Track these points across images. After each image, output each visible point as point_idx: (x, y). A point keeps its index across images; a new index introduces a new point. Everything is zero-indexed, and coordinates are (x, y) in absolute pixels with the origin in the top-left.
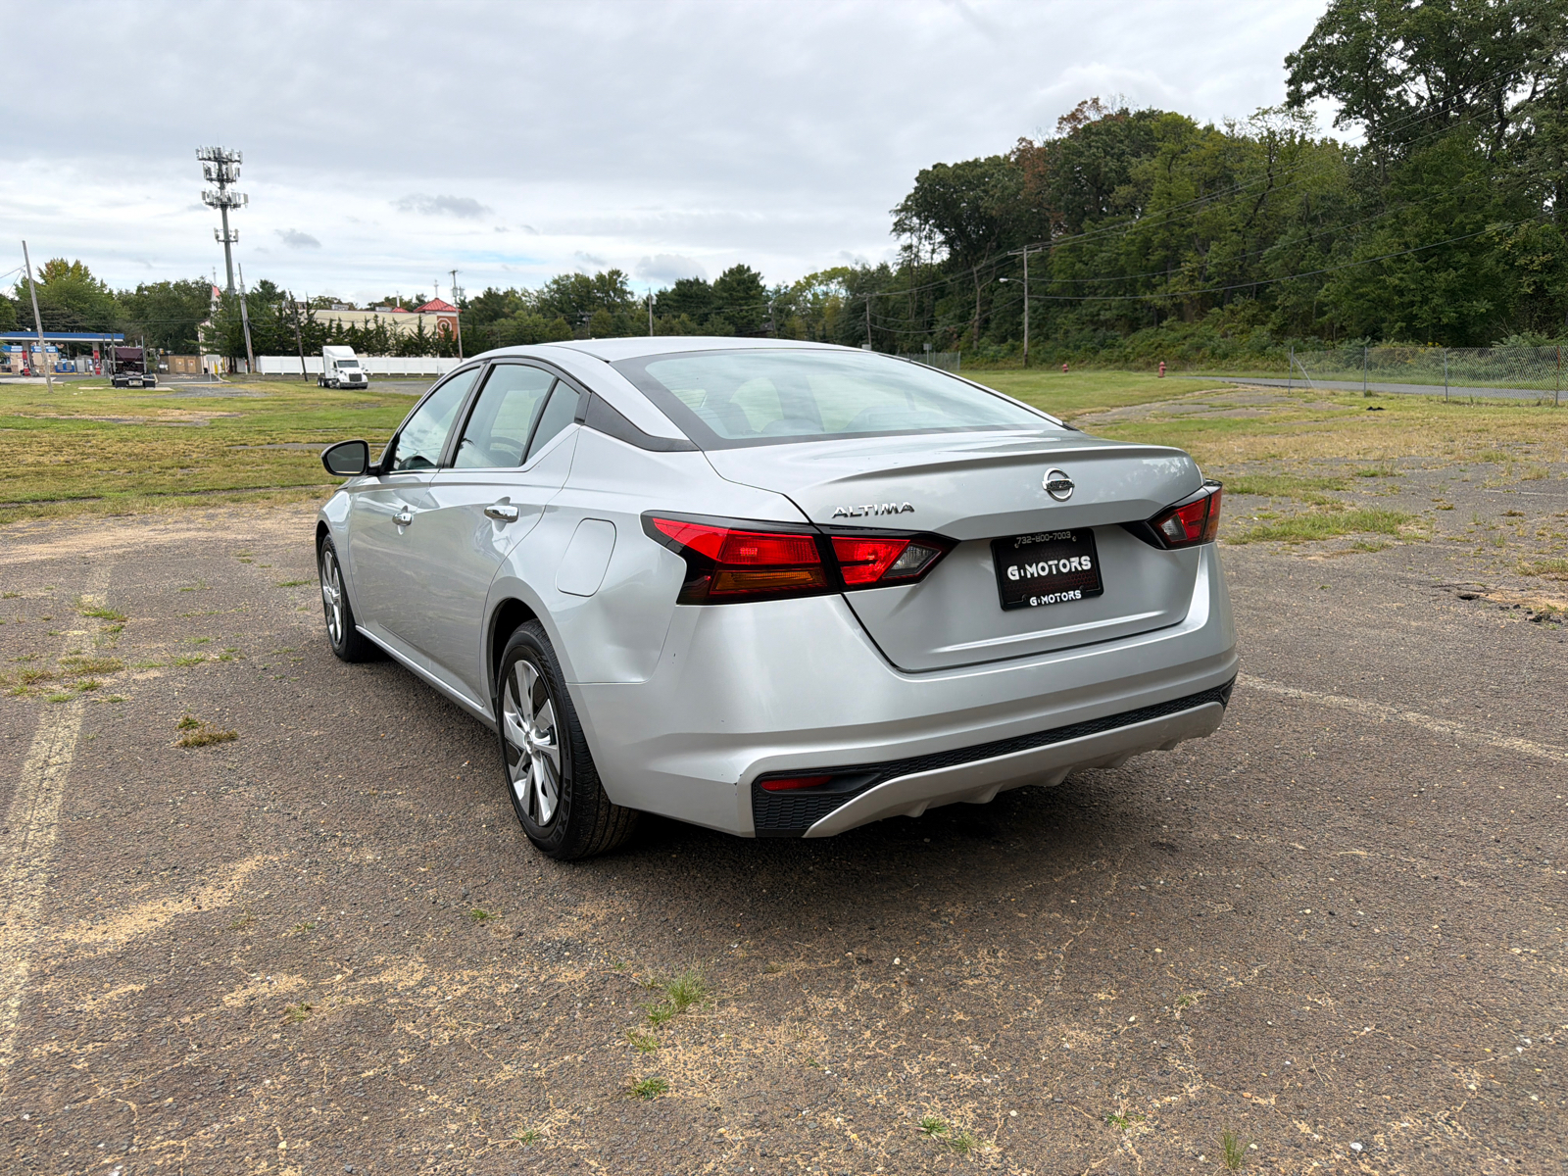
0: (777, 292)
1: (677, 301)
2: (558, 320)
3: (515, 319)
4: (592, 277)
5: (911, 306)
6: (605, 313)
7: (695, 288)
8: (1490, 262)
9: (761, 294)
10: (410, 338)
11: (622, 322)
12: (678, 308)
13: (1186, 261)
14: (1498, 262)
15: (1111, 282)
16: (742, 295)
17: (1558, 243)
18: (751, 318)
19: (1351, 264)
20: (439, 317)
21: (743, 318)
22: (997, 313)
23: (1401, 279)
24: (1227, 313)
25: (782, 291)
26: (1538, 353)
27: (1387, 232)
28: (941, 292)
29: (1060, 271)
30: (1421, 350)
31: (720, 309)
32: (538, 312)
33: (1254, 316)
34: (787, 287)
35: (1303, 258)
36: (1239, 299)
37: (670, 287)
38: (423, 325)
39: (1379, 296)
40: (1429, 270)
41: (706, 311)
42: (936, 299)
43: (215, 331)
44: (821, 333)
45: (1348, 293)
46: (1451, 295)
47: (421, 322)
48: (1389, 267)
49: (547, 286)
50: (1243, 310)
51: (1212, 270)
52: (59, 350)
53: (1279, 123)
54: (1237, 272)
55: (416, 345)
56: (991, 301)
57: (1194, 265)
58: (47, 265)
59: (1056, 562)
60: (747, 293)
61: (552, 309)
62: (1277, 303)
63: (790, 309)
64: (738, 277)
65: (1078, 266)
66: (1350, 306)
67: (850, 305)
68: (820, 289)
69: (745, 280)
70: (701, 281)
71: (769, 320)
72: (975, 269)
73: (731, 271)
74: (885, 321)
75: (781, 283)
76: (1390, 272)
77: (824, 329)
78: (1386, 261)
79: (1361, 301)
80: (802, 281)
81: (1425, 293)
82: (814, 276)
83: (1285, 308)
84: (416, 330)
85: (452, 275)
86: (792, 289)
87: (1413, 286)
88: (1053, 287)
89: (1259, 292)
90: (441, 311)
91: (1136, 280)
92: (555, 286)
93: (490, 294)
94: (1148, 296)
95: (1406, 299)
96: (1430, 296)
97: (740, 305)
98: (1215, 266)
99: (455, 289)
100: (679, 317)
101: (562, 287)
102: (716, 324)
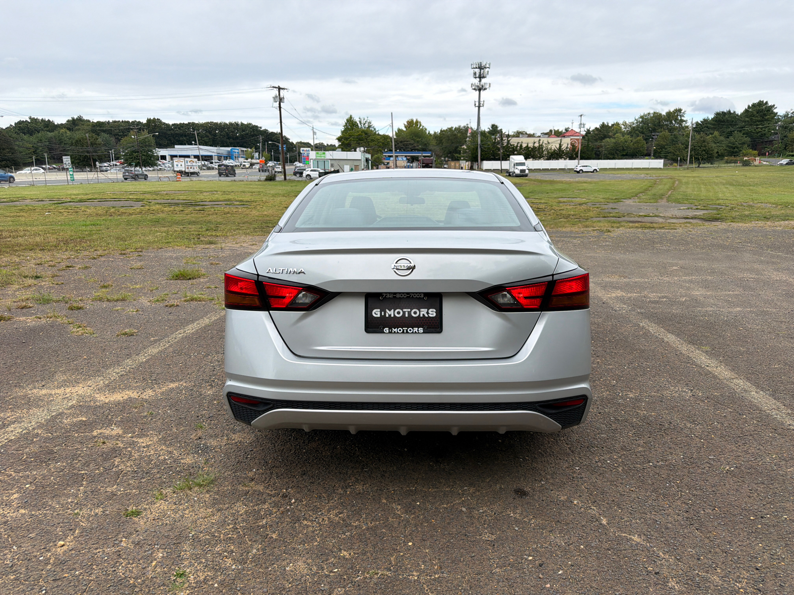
2: (639, 138)
3: (615, 138)
4: (664, 113)
6: (667, 133)
7: (727, 116)
9: (773, 118)
10: (555, 150)
11: (676, 138)
12: (714, 129)
18: (764, 132)
20: (571, 139)
31: (742, 128)
32: (628, 134)
37: (711, 116)
38: (562, 144)
41: (733, 129)
43: (466, 149)
47: (561, 142)
49: (636, 120)
52: (407, 159)
55: (557, 154)
58: (407, 122)
59: (409, 310)
60: (763, 118)
61: (636, 132)
64: (758, 108)
69: (763, 109)
70: (732, 112)
71: (775, 134)
73: (754, 105)
84: (558, 146)
85: (580, 117)
90: (572, 136)
92: (641, 120)
93: (603, 126)
97: (757, 125)
99: (581, 124)
101: (645, 120)
102: (738, 137)
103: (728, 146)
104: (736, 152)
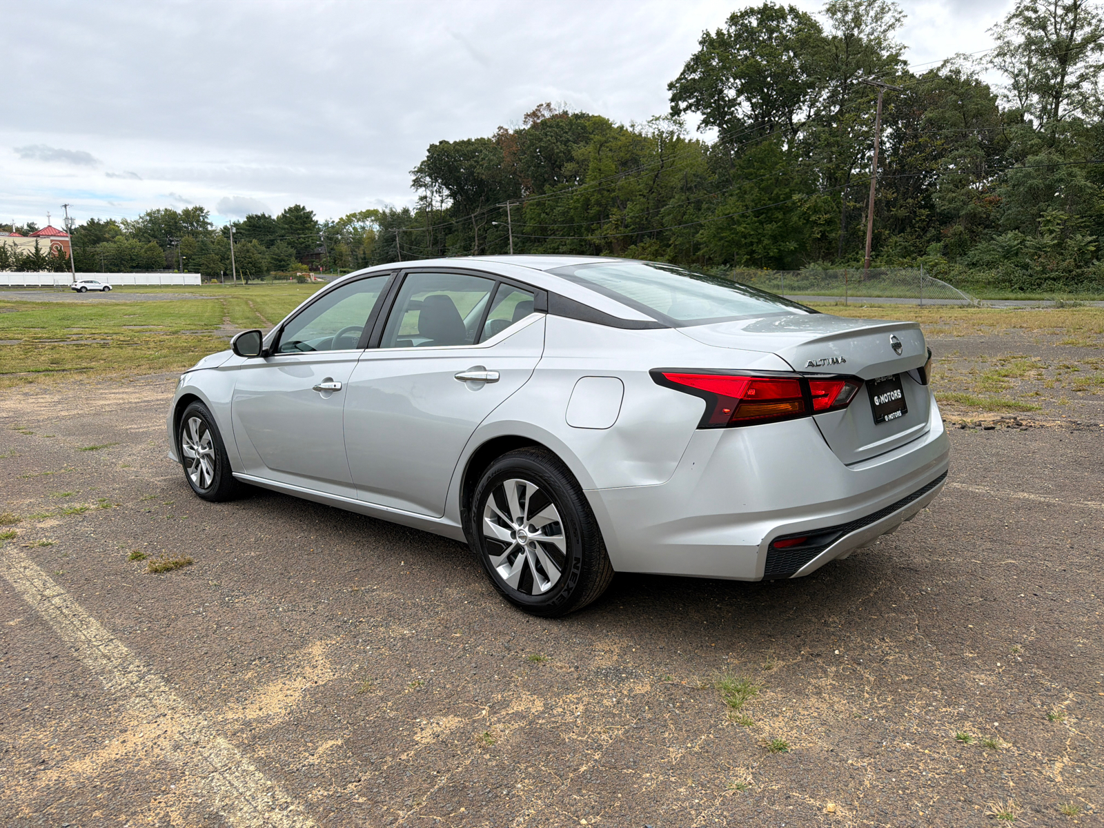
0: (326, 225)
1: (249, 230)
2: (151, 244)
3: (115, 242)
4: (179, 211)
5: (428, 238)
6: (191, 239)
7: (262, 221)
8: (795, 219)
9: (314, 226)
10: (28, 257)
11: (205, 245)
12: (250, 236)
13: (612, 214)
14: (800, 218)
15: (565, 227)
16: (299, 227)
17: (832, 208)
18: (307, 243)
19: (716, 218)
20: (52, 241)
21: (301, 244)
22: (490, 246)
23: (745, 228)
24: (640, 249)
25: (330, 225)
26: (826, 274)
27: (734, 198)
28: (449, 230)
29: (531, 219)
30: (759, 272)
31: (283, 236)
32: (134, 238)
33: (656, 250)
34: (333, 222)
35: (684, 214)
36: (647, 239)
37: (242, 220)
38: (39, 247)
39: (733, 238)
40: (761, 223)
41: (272, 238)
42: (446, 234)
44: (362, 256)
45: (715, 236)
46: (774, 238)
47: (37, 244)
48: (738, 221)
49: (141, 218)
50: (649, 247)
51: (630, 220)
53: (665, 126)
54: (644, 222)
55: (34, 263)
56: (485, 238)
57: (619, 217)
60: (304, 226)
61: (145, 235)
62: (671, 242)
63: (337, 238)
64: (295, 213)
65: (543, 215)
66: (716, 245)
67: (383, 236)
68: (358, 225)
69: (301, 216)
70: (267, 216)
71: (320, 245)
72: (473, 215)
73: (290, 209)
74: (410, 249)
75: (328, 219)
76: (739, 223)
77: (364, 253)
78: (736, 217)
79: (722, 242)
80: (344, 218)
81: (759, 237)
82: (354, 215)
83: (675, 245)
84: (33, 251)
85: (64, 208)
86: (338, 224)
87: (752, 233)
88: (527, 229)
89: (659, 235)
90: (55, 236)
91: (581, 226)
92: (148, 218)
93: (92, 222)
94: (590, 237)
95: (748, 241)
96: (762, 238)
97: (299, 234)
98: (631, 218)
99: (67, 218)
100: (251, 242)
101: (153, 218)
102: (282, 248)
103: (272, 258)
104: (284, 266)
